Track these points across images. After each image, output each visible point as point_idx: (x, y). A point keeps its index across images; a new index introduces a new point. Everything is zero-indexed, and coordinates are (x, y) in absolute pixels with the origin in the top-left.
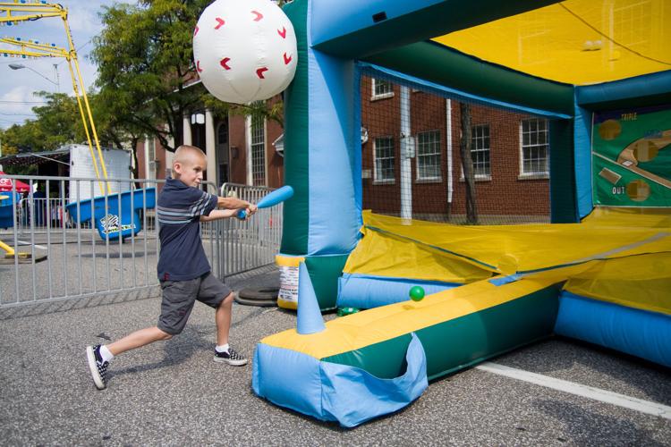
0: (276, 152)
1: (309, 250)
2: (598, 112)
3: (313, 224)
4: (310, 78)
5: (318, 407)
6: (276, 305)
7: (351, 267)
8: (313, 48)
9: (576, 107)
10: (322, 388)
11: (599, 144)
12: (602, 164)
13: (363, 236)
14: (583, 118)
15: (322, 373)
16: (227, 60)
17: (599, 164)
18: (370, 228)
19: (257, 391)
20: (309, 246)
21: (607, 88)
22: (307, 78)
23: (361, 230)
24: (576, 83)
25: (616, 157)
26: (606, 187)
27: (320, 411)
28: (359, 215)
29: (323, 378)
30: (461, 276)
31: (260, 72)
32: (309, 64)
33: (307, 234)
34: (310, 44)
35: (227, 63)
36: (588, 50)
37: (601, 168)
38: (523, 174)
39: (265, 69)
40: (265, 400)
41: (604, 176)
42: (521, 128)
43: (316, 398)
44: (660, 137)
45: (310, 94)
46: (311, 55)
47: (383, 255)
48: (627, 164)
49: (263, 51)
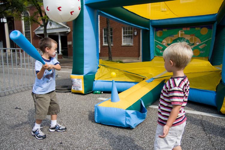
0: (35, 34)
1: (84, 73)
2: (156, 28)
3: (85, 64)
4: (84, 15)
5: (124, 123)
6: (70, 92)
7: (97, 78)
8: (85, 5)
9: (150, 26)
10: (126, 118)
11: (156, 38)
12: (157, 44)
13: (99, 68)
14: (152, 30)
15: (126, 113)
16: (60, 7)
17: (156, 44)
18: (102, 65)
19: (96, 121)
20: (84, 72)
21: (160, 21)
22: (83, 15)
23: (99, 66)
24: (151, 19)
25: (161, 42)
26: (158, 50)
27: (125, 125)
28: (98, 61)
29: (127, 115)
30: (133, 80)
31: (71, 13)
32: (84, 10)
33: (83, 68)
34: (84, 3)
35: (60, 9)
36: (163, 11)
37: (157, 45)
38: (123, 44)
39: (73, 12)
40: (100, 124)
41: (158, 47)
42: (122, 29)
43: (123, 121)
44: (173, 37)
45: (84, 21)
46: (85, 7)
47: (107, 74)
48: (164, 44)
49: (73, 5)
